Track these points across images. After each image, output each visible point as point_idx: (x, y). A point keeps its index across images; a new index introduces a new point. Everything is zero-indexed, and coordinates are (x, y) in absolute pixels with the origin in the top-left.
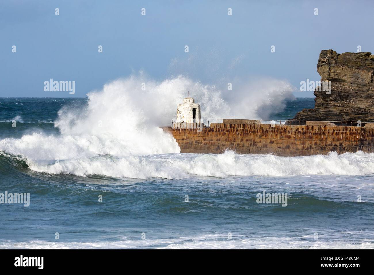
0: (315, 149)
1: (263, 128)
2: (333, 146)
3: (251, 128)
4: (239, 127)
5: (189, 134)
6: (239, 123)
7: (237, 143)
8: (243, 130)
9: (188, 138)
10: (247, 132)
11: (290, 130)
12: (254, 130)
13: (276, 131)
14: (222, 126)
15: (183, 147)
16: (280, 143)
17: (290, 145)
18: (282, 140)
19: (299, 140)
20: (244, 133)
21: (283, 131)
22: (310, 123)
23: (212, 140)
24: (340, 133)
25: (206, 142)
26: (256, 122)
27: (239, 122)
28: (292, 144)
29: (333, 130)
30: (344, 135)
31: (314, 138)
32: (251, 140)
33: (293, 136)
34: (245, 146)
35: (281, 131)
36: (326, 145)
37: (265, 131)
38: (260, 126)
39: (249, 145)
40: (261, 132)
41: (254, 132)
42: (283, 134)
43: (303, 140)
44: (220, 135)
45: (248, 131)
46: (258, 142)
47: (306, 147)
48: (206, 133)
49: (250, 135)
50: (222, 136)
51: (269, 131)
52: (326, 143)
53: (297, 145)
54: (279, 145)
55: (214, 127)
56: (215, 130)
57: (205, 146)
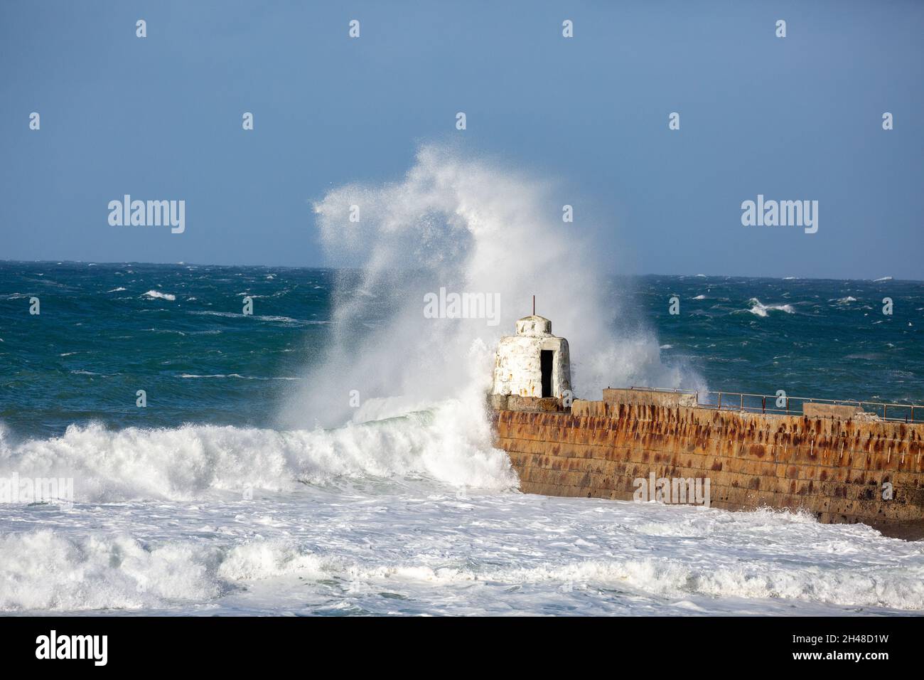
0: (820, 494)
1: (699, 419)
2: (866, 486)
3: (671, 418)
4: (642, 416)
5: (519, 432)
6: (641, 403)
7: (634, 465)
8: (651, 426)
9: (516, 446)
10: (660, 431)
11: (764, 430)
12: (677, 425)
13: (729, 430)
14: (599, 410)
16: (738, 470)
17: (761, 478)
18: (743, 462)
19: (783, 463)
20: (652, 435)
21: (747, 433)
22: (814, 410)
23: (573, 455)
24: (886, 445)
25: (558, 458)
26: (683, 402)
27: (641, 398)
28: (766, 474)
29: (868, 435)
30: (896, 450)
31: (820, 456)
32: (667, 458)
33: (769, 448)
35: (742, 431)
36: (848, 481)
37: (703, 429)
38: (692, 414)
39: (661, 473)
40: (694, 432)
41: (676, 434)
42: (747, 443)
43: (794, 464)
44: (594, 438)
45: (663, 429)
46: (685, 464)
47: (799, 485)
48: (559, 430)
49: (667, 442)
50: (599, 443)
51: (712, 431)
52: (849, 475)
53: (778, 478)
54: (734, 477)
55: (582, 412)
56: (582, 423)
57: (555, 471)
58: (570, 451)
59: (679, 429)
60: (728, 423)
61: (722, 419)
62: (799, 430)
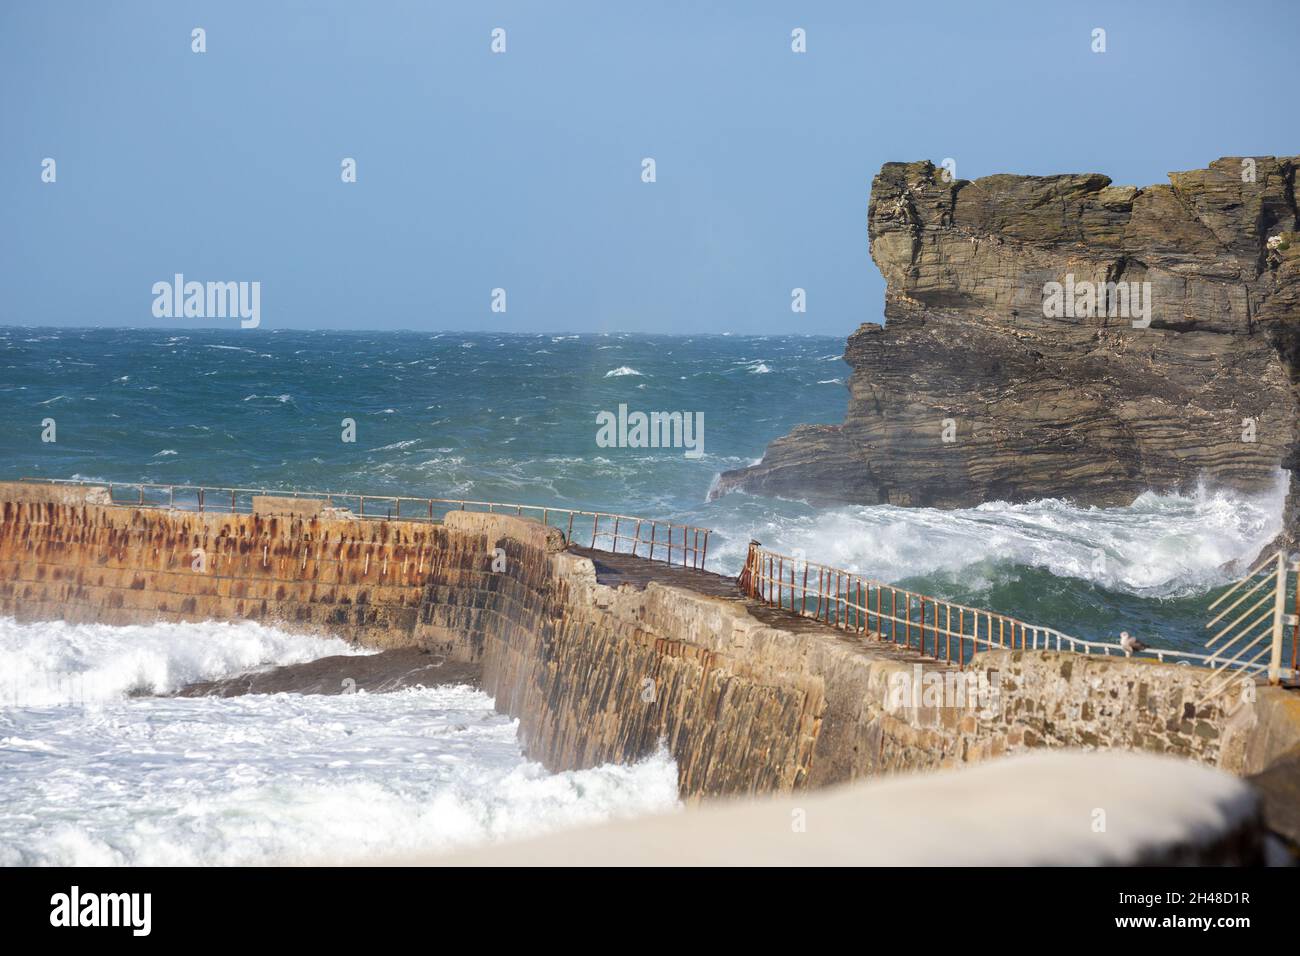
1: (112, 521)
2: (337, 605)
3: (75, 520)
4: (35, 518)
6: (35, 500)
7: (25, 584)
8: (47, 531)
10: (60, 537)
11: (201, 534)
12: (83, 529)
13: (154, 535)
16: (166, 587)
17: (198, 598)
18: (172, 576)
19: (227, 578)
20: (49, 545)
21: (178, 538)
22: (267, 505)
24: (363, 550)
26: (92, 498)
27: (34, 493)
28: (204, 592)
29: (339, 538)
30: (375, 557)
31: (276, 567)
32: (70, 574)
33: (208, 557)
34: (49, 599)
35: (172, 536)
36: (313, 600)
37: (119, 534)
38: (104, 514)
39: (62, 594)
40: (107, 540)
42: (179, 552)
43: (241, 579)
45: (64, 535)
46: (94, 583)
47: (248, 605)
49: (69, 552)
51: (131, 535)
52: (314, 593)
53: (220, 597)
54: (161, 597)
59: (87, 535)
60: (152, 525)
61: (145, 520)
62: (247, 533)
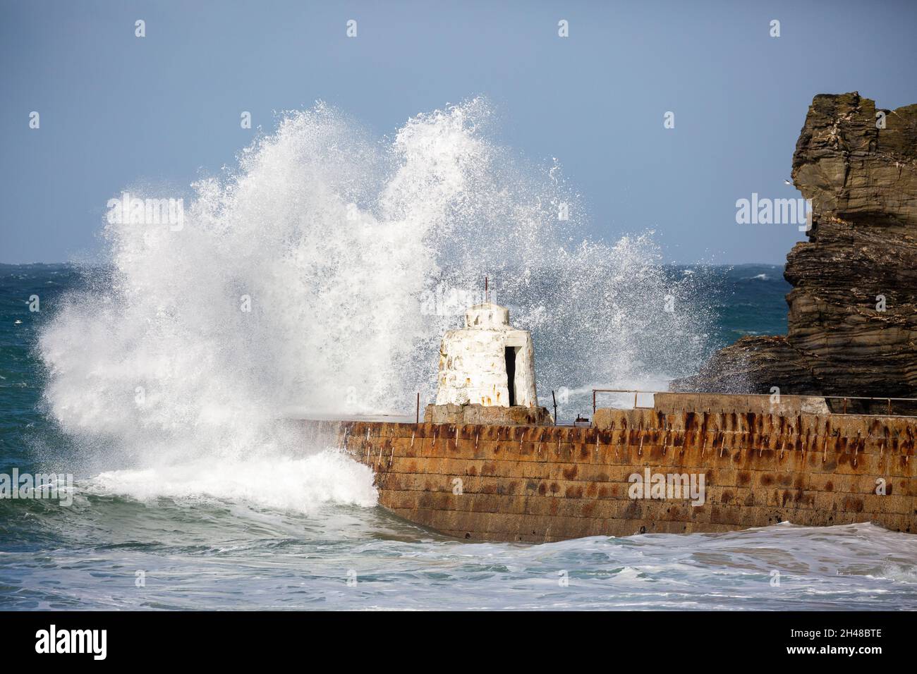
1: (839, 429)
3: (786, 429)
4: (730, 427)
5: (496, 451)
6: (728, 410)
7: (721, 491)
8: (748, 439)
9: (493, 469)
10: (767, 445)
12: (799, 438)
14: (647, 420)
15: (472, 503)
20: (751, 453)
23: (603, 478)
25: (575, 484)
26: (809, 408)
27: (727, 403)
32: (786, 481)
34: (758, 504)
37: (849, 441)
38: (828, 424)
39: (776, 499)
40: (833, 446)
41: (799, 449)
44: (640, 456)
45: (772, 443)
46: (819, 488)
49: (781, 459)
50: (652, 463)
51: (867, 444)
55: (613, 423)
56: (616, 437)
57: (572, 501)
58: (597, 474)
59: (804, 443)
